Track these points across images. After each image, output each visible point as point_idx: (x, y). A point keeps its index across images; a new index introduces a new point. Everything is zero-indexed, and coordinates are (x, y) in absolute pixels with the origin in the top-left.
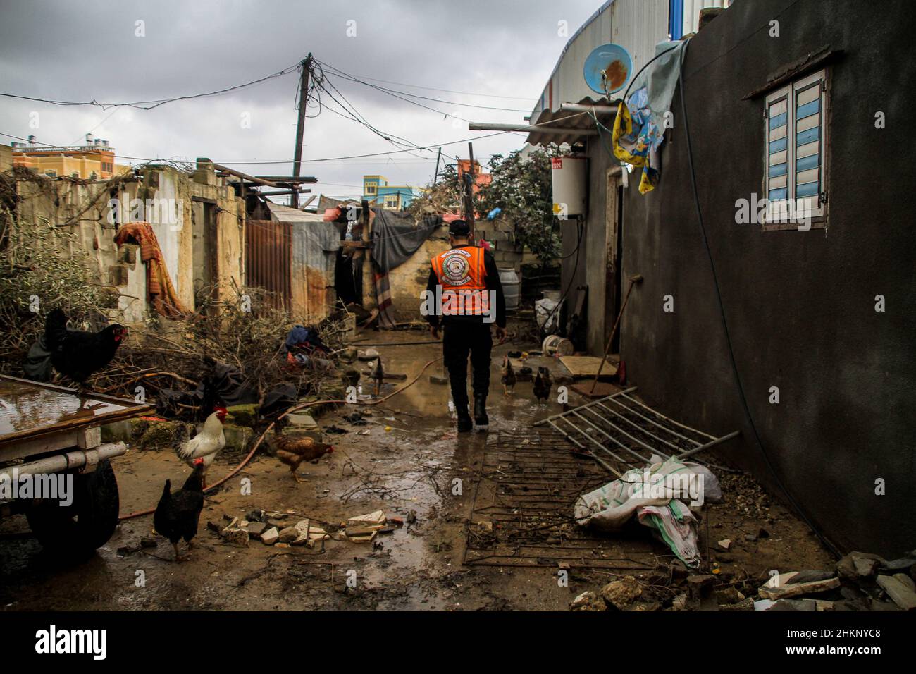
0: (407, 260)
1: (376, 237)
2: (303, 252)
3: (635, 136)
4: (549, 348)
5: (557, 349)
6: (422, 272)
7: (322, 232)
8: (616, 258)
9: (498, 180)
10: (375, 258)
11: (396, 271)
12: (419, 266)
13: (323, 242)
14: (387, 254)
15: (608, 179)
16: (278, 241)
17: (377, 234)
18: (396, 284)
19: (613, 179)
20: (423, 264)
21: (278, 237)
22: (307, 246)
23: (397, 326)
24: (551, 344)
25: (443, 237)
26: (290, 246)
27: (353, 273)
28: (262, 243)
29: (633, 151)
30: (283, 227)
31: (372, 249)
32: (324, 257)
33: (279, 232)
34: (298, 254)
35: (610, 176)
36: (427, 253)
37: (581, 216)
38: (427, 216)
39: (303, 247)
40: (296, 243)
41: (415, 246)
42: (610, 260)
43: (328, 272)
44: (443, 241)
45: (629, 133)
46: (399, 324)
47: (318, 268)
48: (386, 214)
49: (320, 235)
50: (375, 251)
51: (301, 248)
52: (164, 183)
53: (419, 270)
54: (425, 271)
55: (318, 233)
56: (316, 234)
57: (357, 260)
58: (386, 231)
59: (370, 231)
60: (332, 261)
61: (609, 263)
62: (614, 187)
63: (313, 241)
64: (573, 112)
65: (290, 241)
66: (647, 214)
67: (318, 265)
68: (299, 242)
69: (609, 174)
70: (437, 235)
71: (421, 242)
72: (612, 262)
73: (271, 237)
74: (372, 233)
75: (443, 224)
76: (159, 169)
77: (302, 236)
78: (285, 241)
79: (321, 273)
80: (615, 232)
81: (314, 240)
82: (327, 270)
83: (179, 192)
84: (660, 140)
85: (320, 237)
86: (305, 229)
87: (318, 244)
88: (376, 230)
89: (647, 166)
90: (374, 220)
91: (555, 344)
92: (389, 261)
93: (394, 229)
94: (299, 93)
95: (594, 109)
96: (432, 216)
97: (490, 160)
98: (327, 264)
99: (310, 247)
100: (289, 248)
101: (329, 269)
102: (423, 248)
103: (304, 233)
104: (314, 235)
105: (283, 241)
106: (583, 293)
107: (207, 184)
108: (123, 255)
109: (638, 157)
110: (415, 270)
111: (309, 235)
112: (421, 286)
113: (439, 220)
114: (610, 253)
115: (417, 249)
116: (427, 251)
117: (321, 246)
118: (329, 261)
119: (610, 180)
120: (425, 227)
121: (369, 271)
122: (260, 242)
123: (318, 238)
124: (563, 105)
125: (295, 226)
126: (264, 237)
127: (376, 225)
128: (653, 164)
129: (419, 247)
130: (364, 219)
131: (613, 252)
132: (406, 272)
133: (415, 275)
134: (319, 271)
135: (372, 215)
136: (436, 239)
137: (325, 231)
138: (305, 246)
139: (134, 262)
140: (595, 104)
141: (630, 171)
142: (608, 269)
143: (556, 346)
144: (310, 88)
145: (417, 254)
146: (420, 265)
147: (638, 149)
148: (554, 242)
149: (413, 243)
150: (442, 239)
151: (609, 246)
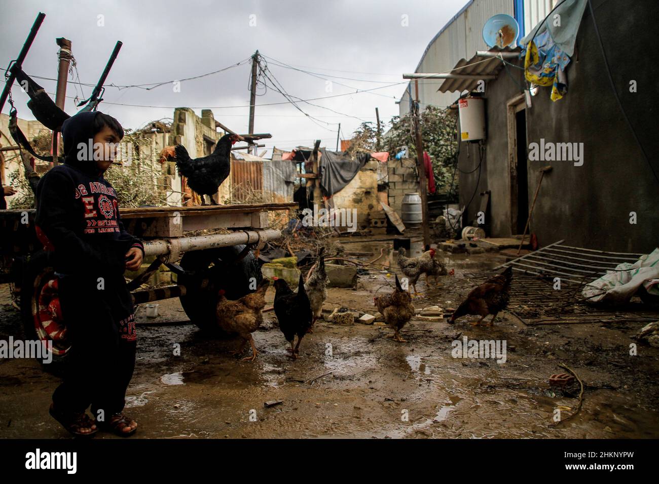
0: (346, 185)
1: (323, 170)
2: (270, 183)
3: (540, 65)
4: (468, 235)
5: (474, 235)
6: (356, 195)
7: (284, 168)
8: (517, 165)
9: (398, 133)
10: (323, 185)
11: (338, 194)
12: (354, 190)
13: (285, 175)
14: (332, 182)
15: (508, 107)
16: (252, 176)
17: (324, 168)
18: (338, 204)
19: (512, 107)
20: (358, 188)
21: (252, 173)
22: (273, 178)
23: (342, 234)
24: (469, 232)
25: (371, 168)
26: (261, 179)
27: (307, 197)
28: (241, 177)
29: (541, 74)
30: (255, 165)
31: (321, 179)
32: (285, 186)
33: (253, 169)
34: (267, 184)
35: (509, 106)
36: (360, 181)
37: (482, 140)
38: (358, 154)
39: (270, 178)
40: (265, 177)
41: (351, 175)
42: (512, 166)
43: (289, 197)
44: (371, 171)
45: (536, 63)
46: (343, 232)
47: (282, 194)
48: (329, 153)
49: (282, 169)
50: (323, 180)
51: (269, 180)
52: (188, 121)
53: (355, 193)
54: (359, 194)
55: (281, 169)
56: (280, 170)
57: (309, 187)
58: (330, 165)
59: (318, 166)
60: (291, 189)
61: (512, 168)
62: (513, 113)
63: (277, 175)
64: (484, 57)
65: (261, 175)
66: (554, 120)
67: (282, 192)
68: (267, 175)
69: (508, 104)
70: (367, 167)
71: (356, 172)
72: (514, 168)
73: (247, 172)
74: (320, 167)
75: (371, 159)
76: (185, 110)
77: (269, 171)
78: (257, 175)
79: (284, 198)
80: (515, 146)
81: (278, 173)
82: (288, 195)
83: (197, 129)
84: (566, 62)
85: (282, 172)
86: (271, 166)
87: (281, 176)
88: (323, 165)
89: (557, 82)
90: (321, 158)
91: (472, 232)
92: (333, 187)
93: (336, 165)
94: (251, 79)
95: (500, 54)
96: (362, 154)
97: (390, 120)
98: (288, 191)
99: (275, 179)
100: (260, 180)
101: (289, 194)
102: (357, 177)
103: (271, 169)
104: (278, 170)
105: (256, 175)
106: (486, 196)
107: (210, 128)
108: (166, 170)
109: (545, 78)
110: (352, 193)
111: (274, 170)
112: (356, 204)
113: (368, 156)
114: (512, 161)
115: (352, 178)
116: (360, 179)
117: (284, 178)
118: (289, 189)
119: (510, 109)
120: (357, 161)
121: (319, 195)
122: (239, 176)
123: (281, 172)
124: (478, 52)
125: (264, 164)
126: (242, 173)
127: (323, 162)
128: (562, 80)
129: (354, 177)
130: (314, 158)
131: (514, 161)
132: (345, 195)
133: (352, 197)
134: (283, 196)
135: (320, 155)
136: (366, 170)
137: (286, 168)
138: (272, 178)
139: (174, 174)
140: (501, 51)
141: (533, 94)
142: (511, 173)
143: (473, 233)
144: (258, 75)
145: (353, 181)
146: (356, 190)
147: (545, 72)
148: (445, 173)
149: (349, 173)
150: (371, 170)
151: (512, 156)
